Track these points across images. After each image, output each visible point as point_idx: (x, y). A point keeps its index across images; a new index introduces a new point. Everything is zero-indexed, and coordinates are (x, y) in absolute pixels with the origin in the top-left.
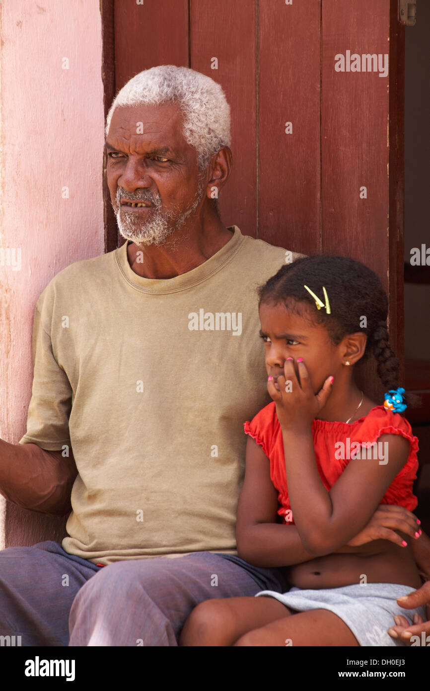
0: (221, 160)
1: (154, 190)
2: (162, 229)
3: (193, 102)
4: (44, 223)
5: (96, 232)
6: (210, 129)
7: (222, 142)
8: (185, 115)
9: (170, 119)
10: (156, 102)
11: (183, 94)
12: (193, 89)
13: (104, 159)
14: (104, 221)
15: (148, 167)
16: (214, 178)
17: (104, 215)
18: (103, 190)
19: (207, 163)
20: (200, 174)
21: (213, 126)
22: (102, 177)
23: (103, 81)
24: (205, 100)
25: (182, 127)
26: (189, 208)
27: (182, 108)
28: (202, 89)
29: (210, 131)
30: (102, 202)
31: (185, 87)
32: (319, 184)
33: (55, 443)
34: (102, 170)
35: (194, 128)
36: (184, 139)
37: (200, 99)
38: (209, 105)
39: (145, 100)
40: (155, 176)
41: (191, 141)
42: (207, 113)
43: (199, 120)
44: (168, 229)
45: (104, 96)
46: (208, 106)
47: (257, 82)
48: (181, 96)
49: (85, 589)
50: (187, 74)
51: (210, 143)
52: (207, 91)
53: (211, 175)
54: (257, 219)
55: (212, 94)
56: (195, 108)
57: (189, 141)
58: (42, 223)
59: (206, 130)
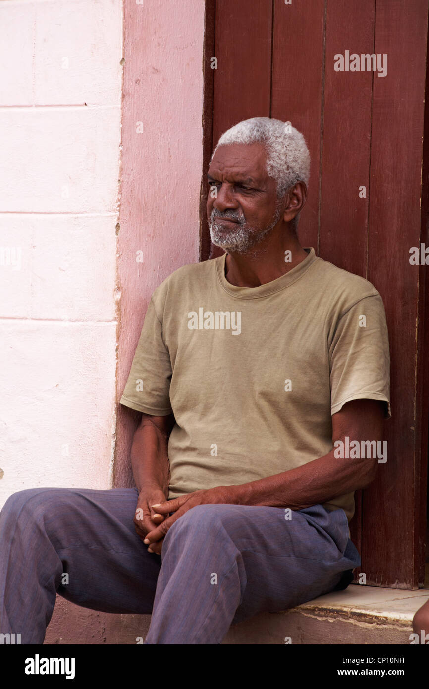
0: (298, 191)
1: (240, 210)
2: (243, 240)
3: (276, 144)
4: (152, 236)
5: (193, 244)
6: (288, 166)
7: (299, 177)
8: (268, 154)
9: (255, 156)
10: (246, 143)
11: (269, 138)
12: (278, 135)
13: (201, 187)
14: (200, 236)
15: (236, 193)
16: (291, 206)
17: (200, 231)
18: (200, 211)
19: (284, 192)
20: (278, 201)
21: (293, 164)
22: (199, 201)
23: (203, 126)
24: (286, 144)
25: (265, 163)
26: (268, 227)
27: (266, 148)
28: (285, 136)
29: (288, 168)
30: (199, 221)
31: (271, 133)
32: (367, 212)
33: (160, 411)
34: (199, 196)
35: (275, 164)
36: (266, 172)
37: (282, 143)
38: (290, 147)
39: (238, 141)
40: (242, 200)
41: (271, 174)
42: (287, 153)
43: (280, 159)
44: (249, 241)
45: (203, 138)
46: (288, 148)
47: (322, 131)
48: (267, 139)
49: (176, 525)
50: (275, 124)
51: (288, 177)
52: (289, 137)
53: (288, 202)
54: (318, 238)
55: (293, 139)
56: (277, 149)
57: (270, 174)
58: (150, 236)
59: (285, 167)
